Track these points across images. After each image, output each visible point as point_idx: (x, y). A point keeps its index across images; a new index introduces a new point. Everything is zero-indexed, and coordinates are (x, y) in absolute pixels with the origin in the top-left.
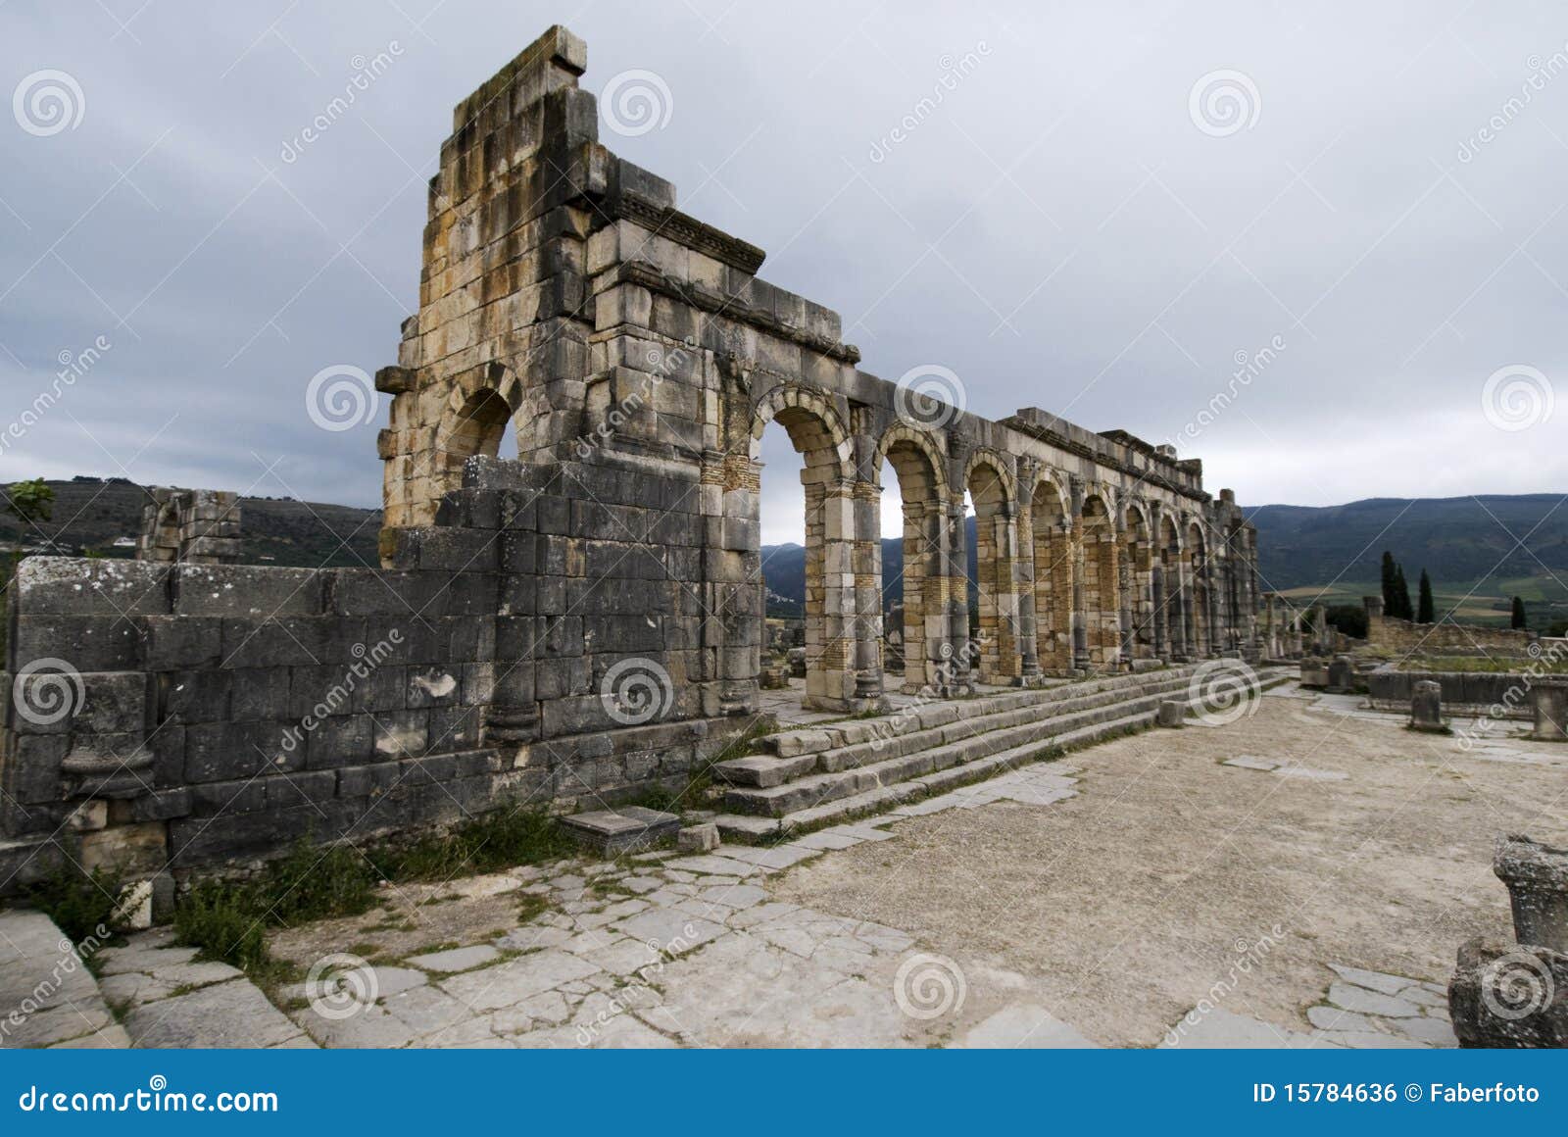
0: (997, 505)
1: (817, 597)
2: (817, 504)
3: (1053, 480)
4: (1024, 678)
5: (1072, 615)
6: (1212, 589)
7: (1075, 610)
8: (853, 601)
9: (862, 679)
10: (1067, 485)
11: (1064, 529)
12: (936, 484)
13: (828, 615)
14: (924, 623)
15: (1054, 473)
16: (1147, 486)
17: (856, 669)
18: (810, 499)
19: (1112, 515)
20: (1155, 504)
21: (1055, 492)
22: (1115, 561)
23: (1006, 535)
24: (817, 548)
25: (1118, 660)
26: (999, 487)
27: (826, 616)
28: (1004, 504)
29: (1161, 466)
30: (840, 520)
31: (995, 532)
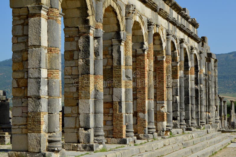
0: (113, 33)
1: (21, 85)
2: (22, 21)
3: (140, 21)
4: (128, 139)
5: (147, 101)
6: (201, 91)
7: (149, 99)
8: (47, 87)
9: (50, 139)
10: (146, 24)
11: (144, 51)
12: (88, 15)
13: (30, 97)
14: (78, 105)
15: (141, 17)
16: (178, 30)
17: (48, 133)
18: (17, 18)
19: (164, 45)
20: (182, 41)
21: (141, 28)
22: (165, 72)
23: (119, 52)
24: (21, 51)
25: (165, 129)
26: (116, 22)
27: (28, 97)
28: (118, 33)
29: (183, 19)
30: (40, 33)
31: (112, 50)
